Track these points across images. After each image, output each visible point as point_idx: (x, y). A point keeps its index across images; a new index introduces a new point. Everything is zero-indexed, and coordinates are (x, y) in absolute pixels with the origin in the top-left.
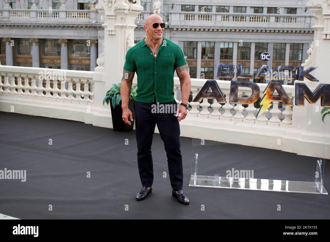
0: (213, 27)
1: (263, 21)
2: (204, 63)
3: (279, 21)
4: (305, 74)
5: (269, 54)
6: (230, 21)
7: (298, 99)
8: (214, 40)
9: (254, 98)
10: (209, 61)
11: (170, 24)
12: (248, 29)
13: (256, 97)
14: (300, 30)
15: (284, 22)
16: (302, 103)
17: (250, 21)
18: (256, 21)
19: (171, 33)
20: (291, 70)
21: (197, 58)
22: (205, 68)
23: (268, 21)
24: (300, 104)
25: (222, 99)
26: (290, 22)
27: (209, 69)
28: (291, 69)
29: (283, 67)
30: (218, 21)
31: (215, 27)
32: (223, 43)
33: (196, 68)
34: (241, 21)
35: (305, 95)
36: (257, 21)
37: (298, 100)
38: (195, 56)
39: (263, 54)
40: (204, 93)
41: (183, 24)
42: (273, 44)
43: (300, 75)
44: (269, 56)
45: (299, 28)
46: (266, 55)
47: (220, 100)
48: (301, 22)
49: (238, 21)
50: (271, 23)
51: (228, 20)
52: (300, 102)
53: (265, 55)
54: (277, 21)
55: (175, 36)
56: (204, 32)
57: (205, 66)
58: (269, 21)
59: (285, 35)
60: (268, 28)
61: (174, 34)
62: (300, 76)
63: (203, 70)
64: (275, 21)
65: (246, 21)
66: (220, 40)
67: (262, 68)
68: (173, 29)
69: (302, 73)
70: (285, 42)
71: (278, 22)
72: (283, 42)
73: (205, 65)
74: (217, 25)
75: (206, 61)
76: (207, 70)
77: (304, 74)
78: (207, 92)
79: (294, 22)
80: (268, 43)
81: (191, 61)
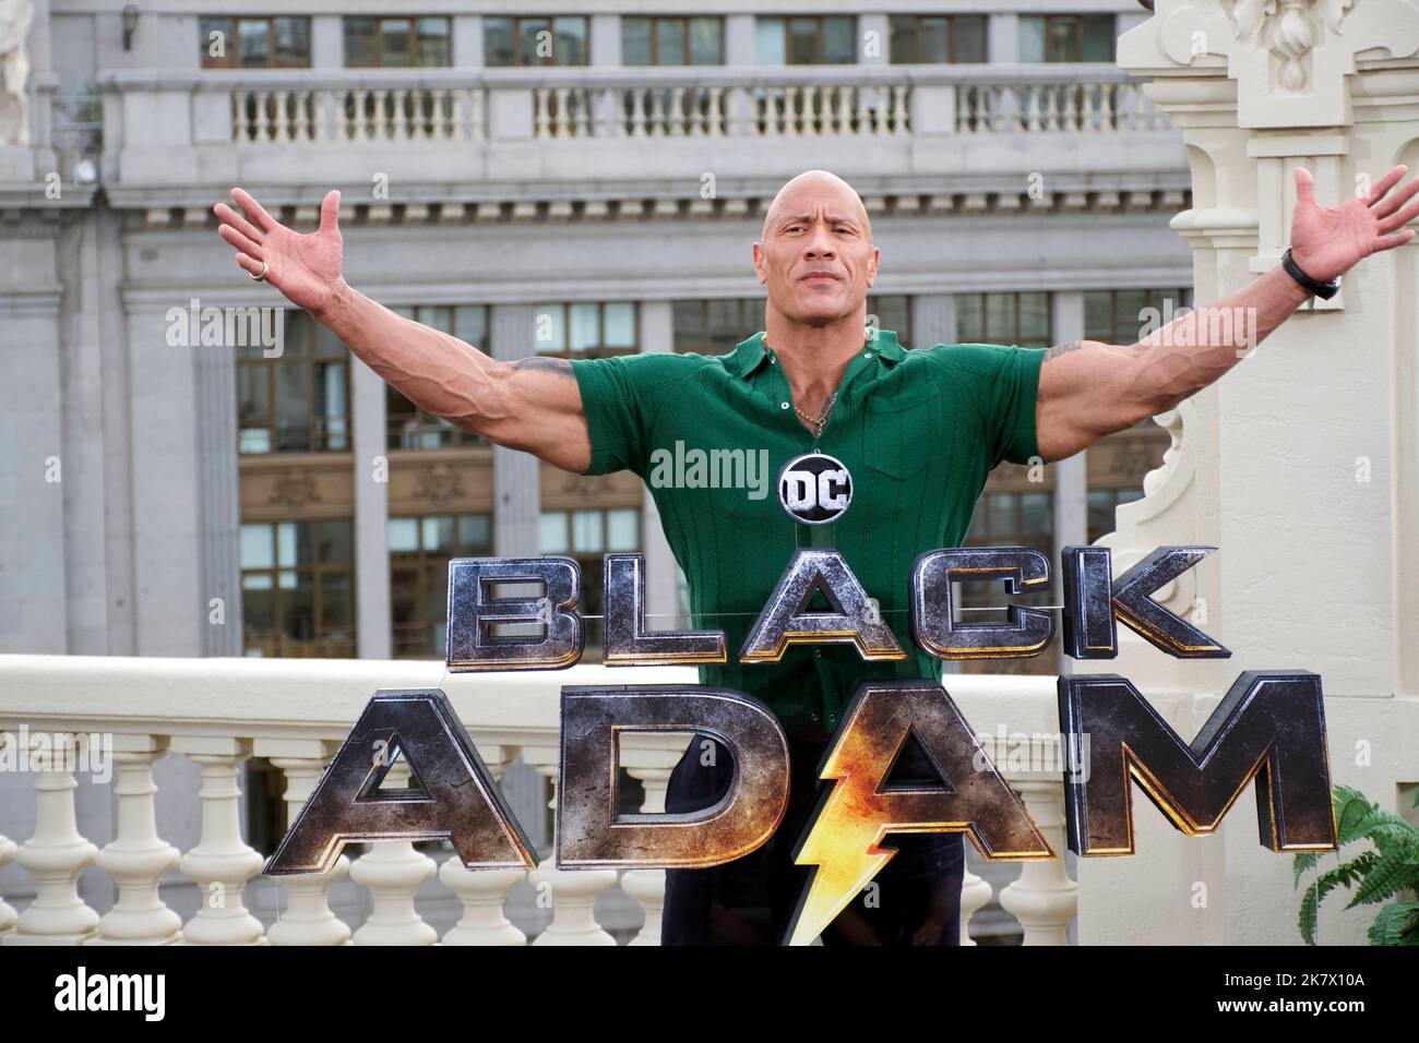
0: (465, 183)
1: (865, 126)
2: (409, 483)
3: (987, 122)
4: (1125, 607)
5: (837, 468)
6: (600, 130)
7: (1085, 800)
8: (479, 295)
9: (749, 813)
10: (450, 464)
11: (117, 177)
12: (750, 193)
13: (766, 808)
14: (1151, 186)
15: (1025, 124)
16: (1119, 832)
17: (762, 127)
18: (809, 128)
19: (124, 247)
20: (1017, 580)
21: (349, 446)
22: (419, 518)
23: (900, 126)
24: (1099, 839)
25: (502, 841)
26: (1071, 125)
27: (455, 530)
28: (1016, 574)
29: (951, 563)
30: (502, 140)
31: (484, 182)
32: (558, 312)
33: (350, 520)
34: (687, 127)
35: (1132, 769)
36: (818, 125)
37: (1086, 808)
38: (336, 426)
39: (793, 469)
40: (351, 798)
41: (222, 170)
42: (951, 301)
43: (1089, 617)
44: (841, 481)
45: (1143, 173)
46: (821, 476)
47: (485, 848)
48: (1159, 122)
49: (667, 128)
50: (927, 135)
51: (582, 130)
52: (1102, 825)
53: (807, 477)
54: (973, 122)
55: (160, 268)
56: (399, 232)
57: (425, 505)
58: (908, 124)
59: (1040, 228)
60: (900, 177)
61: (149, 255)
62: (1085, 623)
63: (404, 536)
64: (958, 121)
65: (733, 128)
66: (530, 286)
67: (794, 573)
68: (142, 213)
69: (1100, 597)
70: (1041, 281)
71: (981, 126)
72: (1026, 281)
73: (416, 496)
74: (497, 170)
75: (430, 465)
76: (441, 532)
77: (1114, 605)
78: (375, 793)
79: (1106, 123)
80: (910, 299)
81: (307, 469)
